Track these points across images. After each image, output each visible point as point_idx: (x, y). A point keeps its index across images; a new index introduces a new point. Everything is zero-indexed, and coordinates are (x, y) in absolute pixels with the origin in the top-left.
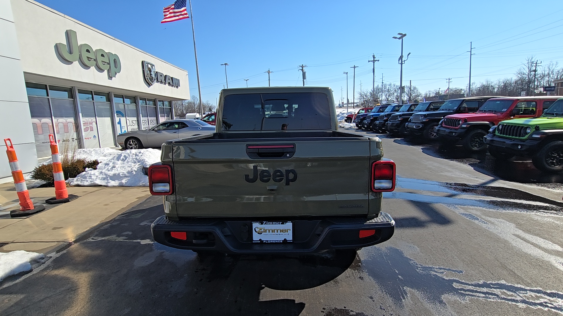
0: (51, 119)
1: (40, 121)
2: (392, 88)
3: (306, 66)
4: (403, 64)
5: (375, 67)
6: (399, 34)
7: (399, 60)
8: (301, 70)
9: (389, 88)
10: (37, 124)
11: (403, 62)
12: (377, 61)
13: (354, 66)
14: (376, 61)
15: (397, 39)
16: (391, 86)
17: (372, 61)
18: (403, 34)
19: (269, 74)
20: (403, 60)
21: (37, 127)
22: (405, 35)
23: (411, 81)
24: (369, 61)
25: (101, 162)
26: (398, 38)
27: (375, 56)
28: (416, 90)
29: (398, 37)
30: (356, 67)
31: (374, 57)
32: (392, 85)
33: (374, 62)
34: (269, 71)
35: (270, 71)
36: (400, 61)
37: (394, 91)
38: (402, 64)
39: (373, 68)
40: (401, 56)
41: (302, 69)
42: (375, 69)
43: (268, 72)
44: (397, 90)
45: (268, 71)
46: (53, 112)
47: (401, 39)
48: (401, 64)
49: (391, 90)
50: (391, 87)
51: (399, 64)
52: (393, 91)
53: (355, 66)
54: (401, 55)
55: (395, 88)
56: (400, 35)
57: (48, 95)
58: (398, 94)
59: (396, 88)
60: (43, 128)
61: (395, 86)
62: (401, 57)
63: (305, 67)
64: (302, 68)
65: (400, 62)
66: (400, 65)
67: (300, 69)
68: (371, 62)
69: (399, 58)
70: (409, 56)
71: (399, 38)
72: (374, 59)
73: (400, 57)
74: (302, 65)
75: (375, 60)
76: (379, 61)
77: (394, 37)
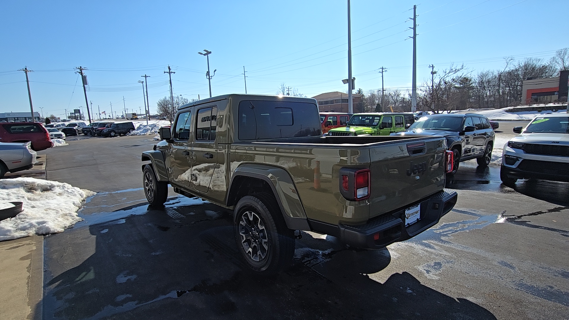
2: (179, 101)
3: (86, 69)
4: (211, 80)
5: (171, 79)
6: (205, 50)
7: (207, 75)
8: (79, 73)
9: (177, 101)
11: (211, 78)
12: (173, 73)
13: (145, 76)
14: (172, 72)
15: (202, 55)
16: (179, 99)
17: (168, 72)
18: (208, 51)
19: (26, 73)
20: (210, 76)
22: (210, 53)
24: (165, 72)
26: (203, 54)
27: (171, 68)
29: (204, 54)
30: (147, 76)
31: (169, 68)
32: (179, 98)
33: (170, 74)
34: (26, 69)
35: (27, 69)
36: (208, 76)
37: (182, 104)
38: (209, 79)
40: (207, 72)
41: (80, 72)
42: (171, 80)
43: (24, 70)
44: (184, 103)
45: (24, 69)
47: (207, 56)
49: (180, 102)
50: (179, 100)
51: (207, 78)
52: (181, 103)
54: (208, 71)
55: (182, 101)
56: (206, 52)
59: (184, 101)
62: (208, 73)
63: (85, 70)
64: (81, 70)
66: (208, 79)
67: (77, 72)
68: (167, 73)
69: (206, 74)
70: (215, 72)
71: (205, 55)
72: (170, 71)
73: (206, 73)
74: (81, 67)
75: (171, 71)
76: (175, 73)
77: (199, 53)
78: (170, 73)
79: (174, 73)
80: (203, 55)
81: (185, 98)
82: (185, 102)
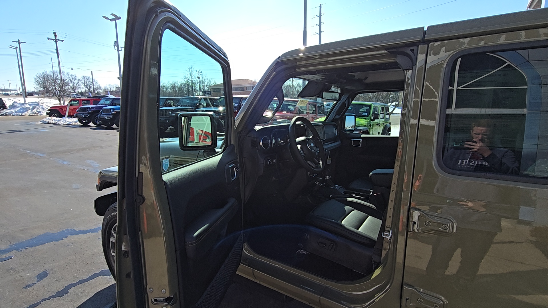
2: (65, 77)
5: (58, 48)
6: (112, 14)
7: (115, 46)
12: (61, 41)
13: (18, 41)
14: (59, 40)
15: (108, 20)
17: (53, 39)
18: (117, 16)
20: (119, 47)
22: (120, 18)
24: (48, 39)
26: (109, 19)
27: (57, 34)
28: (95, 82)
29: (110, 19)
30: (21, 42)
31: (55, 34)
32: (65, 74)
39: (56, 49)
44: (72, 79)
48: (117, 50)
49: (66, 79)
50: (64, 76)
54: (116, 40)
55: (69, 77)
56: (114, 16)
58: (74, 85)
59: (71, 78)
61: (69, 75)
62: (116, 43)
65: (116, 48)
69: (114, 43)
71: (111, 20)
72: (56, 38)
77: (104, 17)
78: (56, 41)
79: (62, 41)
80: (110, 20)
81: (73, 74)
82: (72, 78)
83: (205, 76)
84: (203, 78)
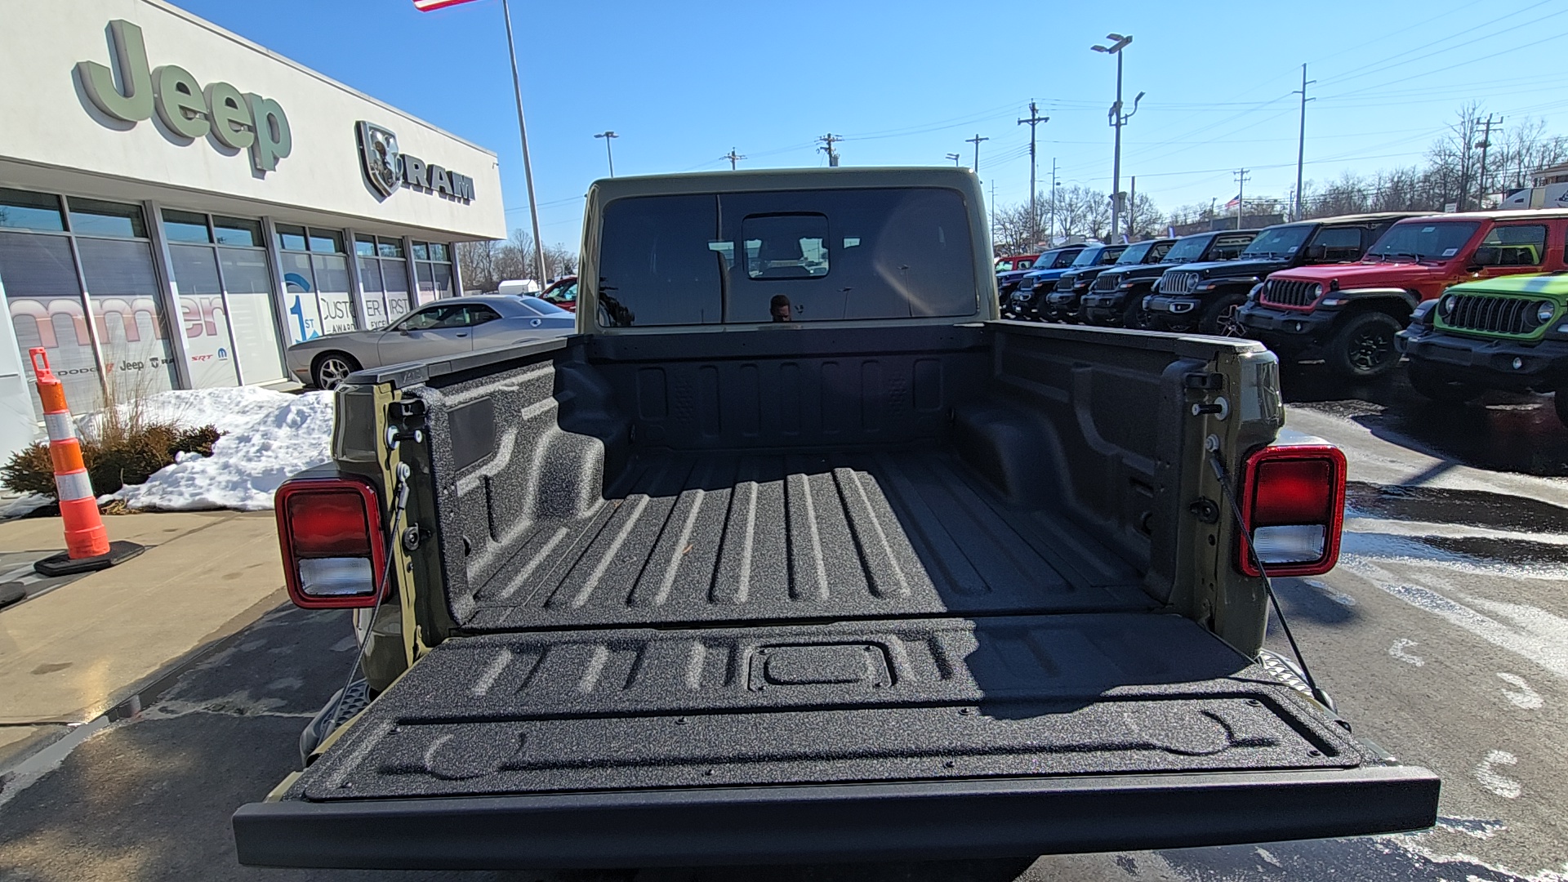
0: (80, 301)
1: (47, 309)
2: (1079, 200)
3: (839, 138)
4: (1122, 128)
5: (1036, 139)
6: (1110, 37)
7: (1111, 115)
8: (826, 149)
9: (1071, 201)
10: (34, 314)
11: (1123, 121)
12: (1044, 121)
13: (975, 138)
14: (1039, 119)
15: (1105, 53)
16: (1078, 195)
17: (1027, 121)
18: (1122, 37)
19: (733, 162)
20: (1122, 115)
21: (37, 326)
22: (1129, 40)
23: (1133, 178)
24: (1020, 122)
25: (225, 433)
26: (1107, 50)
27: (1037, 107)
28: (1148, 204)
29: (1108, 48)
30: (981, 139)
31: (1033, 110)
32: (1080, 192)
33: (1033, 125)
34: (733, 153)
35: (736, 154)
36: (1114, 118)
37: (1086, 208)
38: (1118, 125)
39: (1030, 142)
40: (1115, 104)
41: (827, 146)
42: (1036, 143)
43: (729, 157)
44: (1093, 205)
45: (731, 155)
46: (86, 279)
47: (1117, 53)
48: (1116, 124)
49: (1079, 205)
50: (1077, 199)
51: (1111, 125)
52: (1083, 208)
53: (980, 137)
54: (1116, 100)
55: (1088, 199)
56: (1116, 40)
57: (66, 228)
58: (1096, 217)
59: (1092, 201)
60: (56, 329)
61: (1089, 195)
62: (1117, 107)
63: (838, 140)
64: (829, 144)
65: (1114, 121)
66: (1114, 128)
67: (821, 148)
68: (1026, 123)
69: (1111, 109)
70: (1139, 102)
71: (1111, 51)
72: (1033, 115)
73: (1112, 105)
74: (829, 135)
75: (1036, 117)
76: (1049, 121)
77: (1095, 48)
78: (1033, 122)
79: (1046, 119)
80: (1108, 53)
81: (1097, 191)
82: (1095, 202)
83: (1534, 133)
84: (1525, 138)
